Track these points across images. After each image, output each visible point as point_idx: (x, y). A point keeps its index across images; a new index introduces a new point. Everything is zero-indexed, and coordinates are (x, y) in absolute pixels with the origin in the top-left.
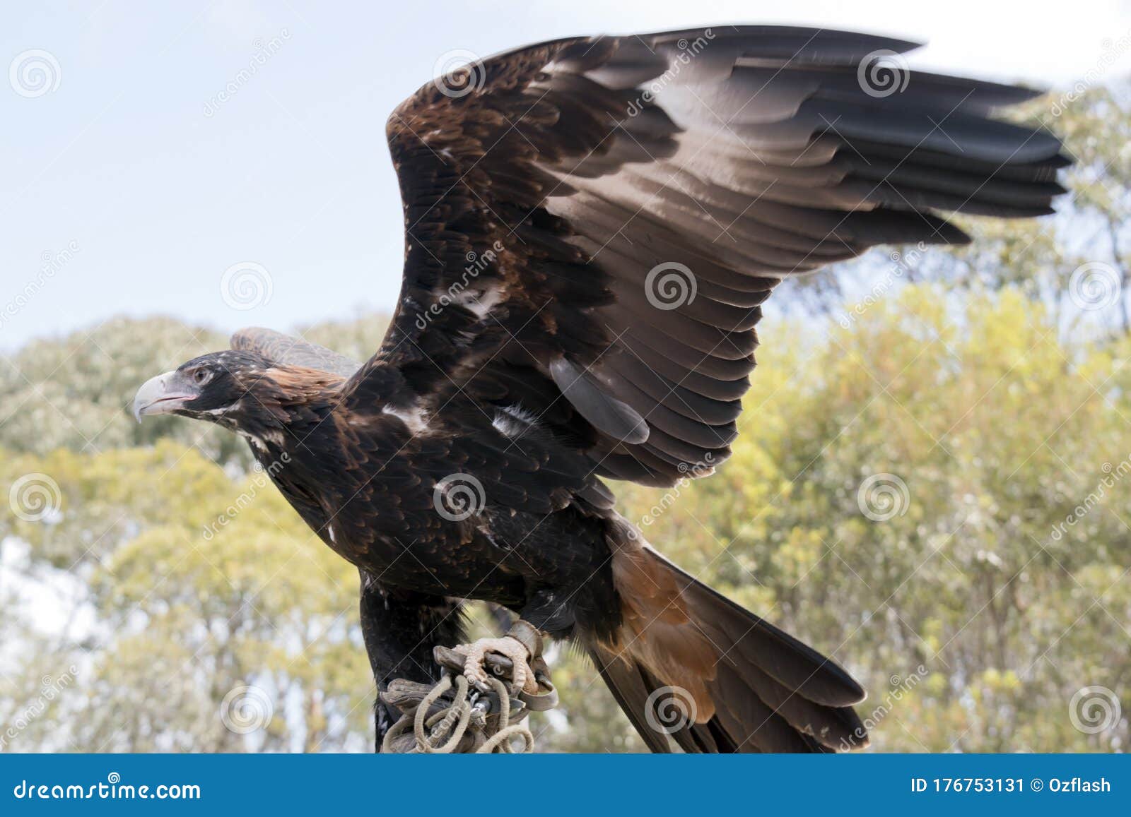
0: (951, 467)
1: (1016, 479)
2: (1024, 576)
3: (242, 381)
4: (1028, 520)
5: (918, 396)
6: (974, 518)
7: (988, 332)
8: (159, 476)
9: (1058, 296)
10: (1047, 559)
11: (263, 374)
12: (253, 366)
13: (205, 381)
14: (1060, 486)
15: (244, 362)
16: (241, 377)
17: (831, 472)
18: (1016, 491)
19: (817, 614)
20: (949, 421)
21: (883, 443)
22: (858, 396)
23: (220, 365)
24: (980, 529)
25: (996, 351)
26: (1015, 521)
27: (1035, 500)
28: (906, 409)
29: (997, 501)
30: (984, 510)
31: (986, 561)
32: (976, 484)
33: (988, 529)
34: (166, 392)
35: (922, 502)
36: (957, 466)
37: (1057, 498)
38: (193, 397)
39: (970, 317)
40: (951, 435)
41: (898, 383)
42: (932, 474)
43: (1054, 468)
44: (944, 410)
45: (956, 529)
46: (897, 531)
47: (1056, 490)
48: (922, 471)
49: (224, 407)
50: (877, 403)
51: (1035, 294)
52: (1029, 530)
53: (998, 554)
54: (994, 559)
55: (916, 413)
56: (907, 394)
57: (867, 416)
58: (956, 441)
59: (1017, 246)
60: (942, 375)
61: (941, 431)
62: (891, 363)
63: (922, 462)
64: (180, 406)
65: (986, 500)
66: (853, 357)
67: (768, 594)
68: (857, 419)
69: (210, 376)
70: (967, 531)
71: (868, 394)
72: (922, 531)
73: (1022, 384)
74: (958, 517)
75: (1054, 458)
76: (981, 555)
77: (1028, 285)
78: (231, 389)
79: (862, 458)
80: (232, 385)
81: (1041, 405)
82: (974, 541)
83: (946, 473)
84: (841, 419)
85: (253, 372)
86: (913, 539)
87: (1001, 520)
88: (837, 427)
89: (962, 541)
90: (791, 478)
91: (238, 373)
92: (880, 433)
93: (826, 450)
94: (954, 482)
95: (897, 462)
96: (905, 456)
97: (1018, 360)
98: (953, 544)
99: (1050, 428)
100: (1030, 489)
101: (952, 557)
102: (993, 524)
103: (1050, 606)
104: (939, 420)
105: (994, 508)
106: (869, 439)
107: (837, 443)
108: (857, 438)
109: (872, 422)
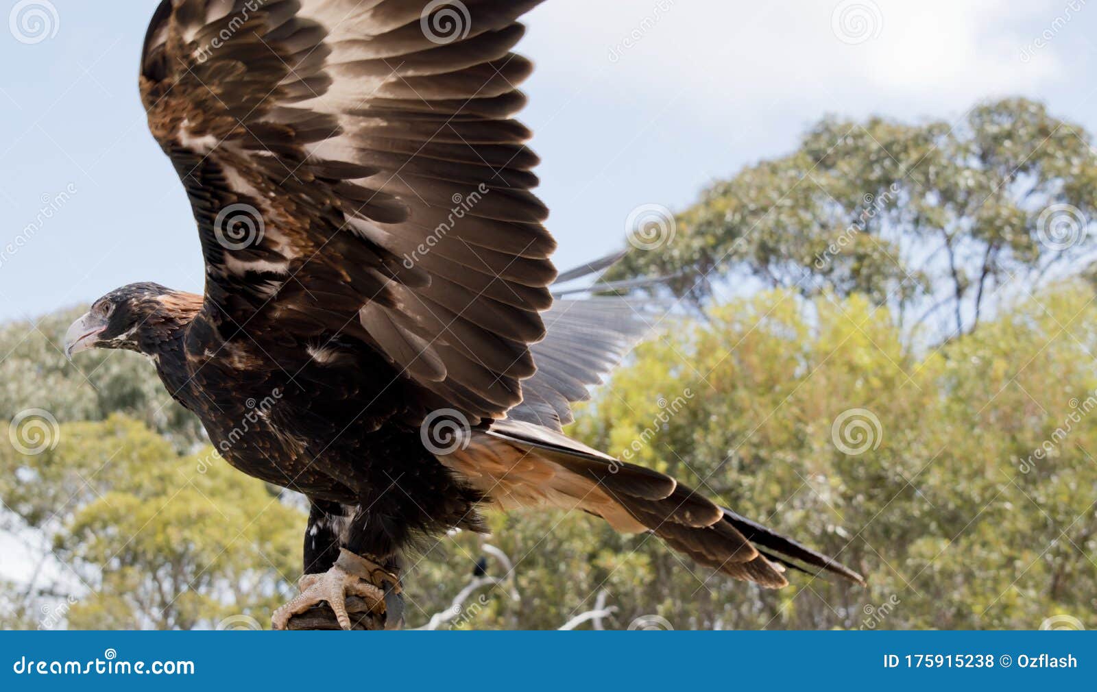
0: (805, 451)
1: (861, 463)
2: (868, 547)
3: (136, 305)
4: (871, 498)
5: (778, 388)
6: (825, 497)
7: (836, 333)
8: (109, 442)
9: (902, 305)
10: (887, 531)
11: (153, 298)
12: (146, 293)
13: (110, 313)
14: (899, 469)
15: (139, 290)
16: (135, 303)
17: (701, 455)
18: (861, 472)
19: (688, 578)
20: (803, 411)
21: (747, 429)
22: (726, 388)
23: (119, 296)
24: (830, 505)
25: (844, 350)
26: (860, 498)
27: (878, 480)
28: (766, 399)
29: (845, 482)
30: (834, 489)
31: (835, 533)
32: (827, 466)
33: (837, 506)
34: (86, 330)
35: (780, 481)
36: (811, 450)
37: (897, 479)
38: (104, 328)
39: (822, 319)
40: (806, 424)
41: (760, 377)
42: (790, 457)
43: (894, 453)
44: (799, 401)
45: (809, 505)
46: (758, 507)
47: (895, 473)
48: (780, 455)
49: (126, 332)
50: (742, 394)
51: (881, 303)
52: (872, 506)
53: (845, 528)
54: (841, 532)
55: (776, 403)
56: (769, 386)
57: (733, 407)
58: (810, 429)
59: (866, 262)
60: (800, 370)
61: (799, 420)
62: (754, 359)
63: (781, 447)
64: (97, 339)
65: (836, 480)
66: (722, 354)
67: (645, 559)
68: (724, 409)
69: (114, 307)
70: (819, 508)
71: (734, 387)
72: (780, 507)
73: (867, 381)
74: (812, 495)
75: (894, 445)
76: (830, 529)
77: (876, 295)
78: (129, 315)
79: (727, 442)
80: (129, 310)
81: (883, 398)
82: (824, 517)
83: (801, 456)
84: (711, 408)
85: (147, 297)
86: (771, 513)
87: (848, 498)
88: (708, 415)
89: (814, 516)
90: (666, 459)
91: (133, 299)
92: (744, 421)
93: (697, 435)
94: (808, 464)
95: (756, 446)
96: (765, 442)
97: (863, 358)
98: (807, 517)
99: (891, 418)
100: (872, 470)
101: (806, 530)
102: (841, 502)
103: (889, 573)
104: (796, 410)
105: (842, 488)
106: (734, 427)
107: (706, 428)
108: (724, 424)
109: (737, 410)
